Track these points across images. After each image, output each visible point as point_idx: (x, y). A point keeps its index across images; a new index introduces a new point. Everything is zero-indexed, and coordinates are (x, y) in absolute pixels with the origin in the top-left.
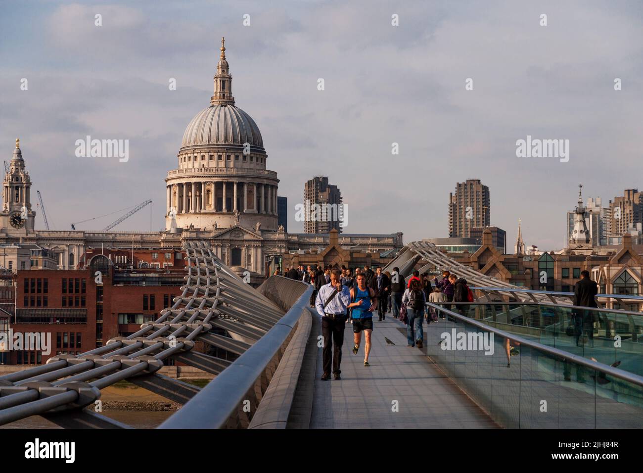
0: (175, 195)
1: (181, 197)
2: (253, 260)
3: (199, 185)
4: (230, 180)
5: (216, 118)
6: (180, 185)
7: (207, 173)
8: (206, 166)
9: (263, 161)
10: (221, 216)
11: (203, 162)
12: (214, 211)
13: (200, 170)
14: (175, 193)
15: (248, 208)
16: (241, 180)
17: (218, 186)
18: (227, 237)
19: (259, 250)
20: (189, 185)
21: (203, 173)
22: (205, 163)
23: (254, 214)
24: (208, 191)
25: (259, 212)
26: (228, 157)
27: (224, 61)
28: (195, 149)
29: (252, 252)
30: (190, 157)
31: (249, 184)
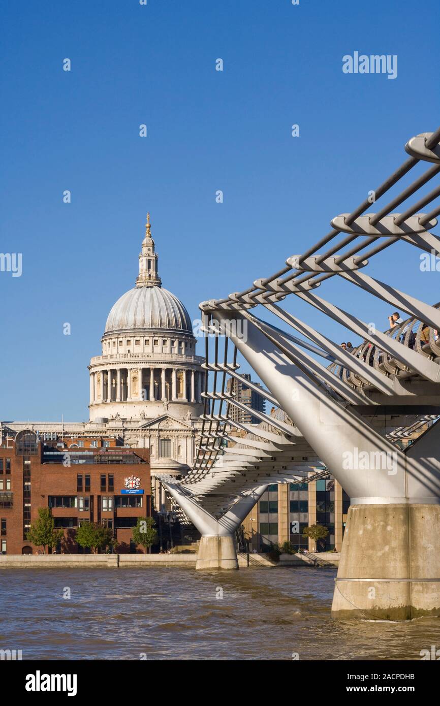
0: (99, 383)
1: (106, 385)
2: (182, 451)
3: (124, 372)
4: (158, 366)
5: (141, 300)
6: (105, 372)
7: (133, 359)
8: (132, 351)
9: (193, 347)
10: (149, 405)
11: (128, 348)
12: (141, 399)
13: (125, 355)
14: (99, 381)
15: (177, 397)
16: (170, 366)
17: (146, 372)
18: (155, 426)
19: (190, 441)
20: (114, 372)
21: (129, 359)
22: (131, 348)
23: (184, 403)
24: (135, 378)
25: (189, 401)
26: (155, 342)
27: (150, 239)
28: (120, 334)
29: (182, 442)
30: (114, 342)
31: (178, 371)
